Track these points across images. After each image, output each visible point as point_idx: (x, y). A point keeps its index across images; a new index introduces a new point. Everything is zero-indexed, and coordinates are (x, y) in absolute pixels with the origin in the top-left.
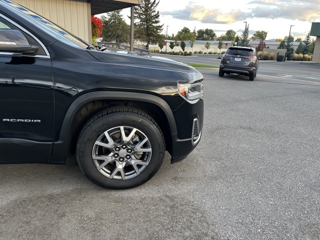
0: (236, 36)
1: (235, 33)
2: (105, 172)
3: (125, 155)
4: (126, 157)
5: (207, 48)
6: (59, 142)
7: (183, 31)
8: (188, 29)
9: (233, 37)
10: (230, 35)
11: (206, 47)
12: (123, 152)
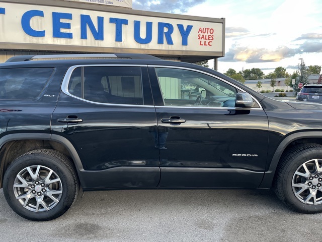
0: (286, 73)
1: (285, 70)
5: (259, 87)
7: (228, 72)
8: (233, 70)
9: (284, 74)
10: (279, 72)
11: (257, 86)
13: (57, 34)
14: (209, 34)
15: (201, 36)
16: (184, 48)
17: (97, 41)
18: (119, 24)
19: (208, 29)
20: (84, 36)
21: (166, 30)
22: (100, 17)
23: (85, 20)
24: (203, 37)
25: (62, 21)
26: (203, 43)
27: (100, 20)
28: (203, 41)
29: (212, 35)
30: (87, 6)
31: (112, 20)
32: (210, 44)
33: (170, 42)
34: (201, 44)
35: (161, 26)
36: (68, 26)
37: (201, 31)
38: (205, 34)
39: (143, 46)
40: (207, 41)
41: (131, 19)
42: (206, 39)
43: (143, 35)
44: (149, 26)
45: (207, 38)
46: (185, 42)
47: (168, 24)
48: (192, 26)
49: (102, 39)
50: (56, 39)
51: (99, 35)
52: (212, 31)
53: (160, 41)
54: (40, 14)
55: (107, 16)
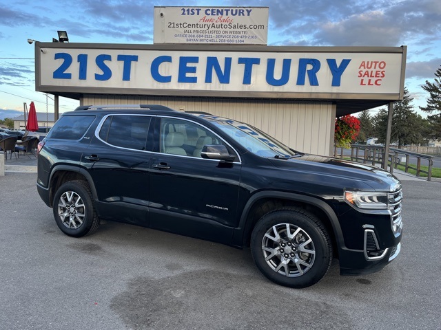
2: (271, 264)
3: (290, 252)
4: (291, 254)
6: (239, 228)
12: (288, 249)
13: (182, 79)
14: (378, 69)
15: (363, 73)
16: (335, 90)
17: (222, 85)
18: (249, 64)
19: (376, 63)
20: (208, 80)
21: (309, 67)
22: (228, 58)
23: (212, 62)
24: (366, 74)
25: (189, 65)
26: (366, 81)
27: (228, 61)
28: (366, 79)
29: (382, 70)
30: (216, 48)
31: (241, 61)
32: (378, 82)
33: (314, 82)
34: (362, 84)
35: (303, 63)
36: (193, 70)
37: (364, 66)
38: (370, 71)
39: (276, 89)
40: (373, 80)
41: (264, 57)
42: (371, 76)
43: (277, 75)
44: (287, 64)
45: (374, 74)
46: (336, 82)
47: (313, 60)
48: (349, 60)
49: (228, 82)
50: (180, 84)
51: (224, 78)
52: (382, 65)
53: (300, 81)
54: (169, 59)
55: (235, 56)
